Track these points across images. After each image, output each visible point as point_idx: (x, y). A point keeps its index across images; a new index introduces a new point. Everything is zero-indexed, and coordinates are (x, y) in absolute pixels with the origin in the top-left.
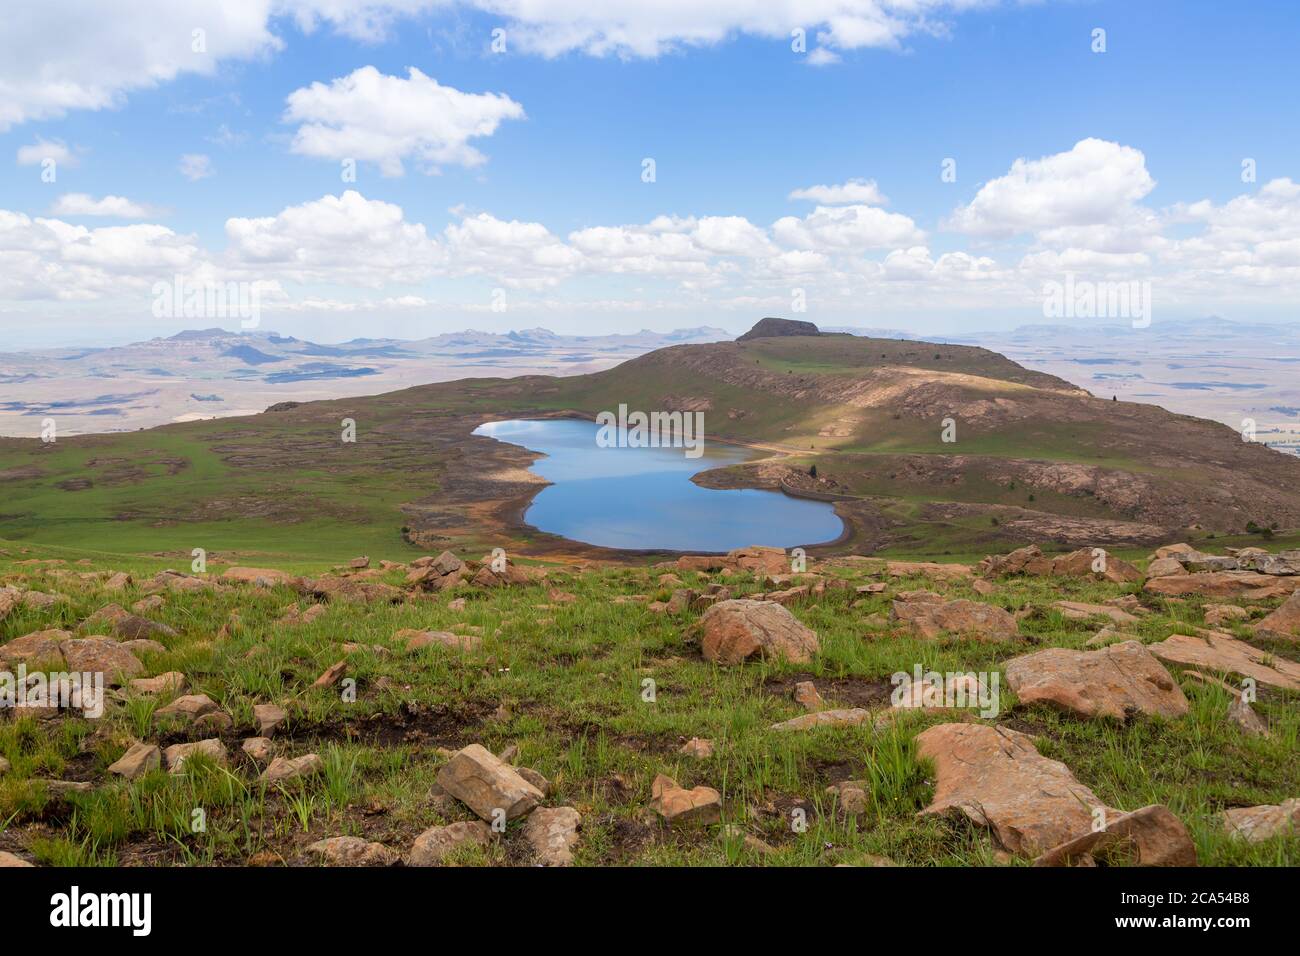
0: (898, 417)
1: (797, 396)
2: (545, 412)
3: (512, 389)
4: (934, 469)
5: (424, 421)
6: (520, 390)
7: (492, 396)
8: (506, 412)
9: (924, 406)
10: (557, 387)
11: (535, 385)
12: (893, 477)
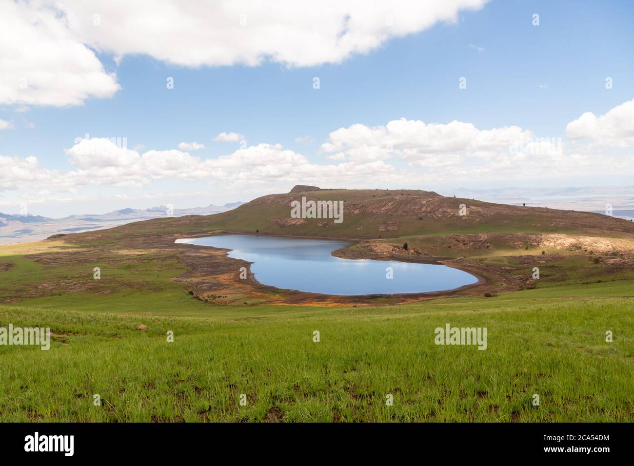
0: (421, 219)
1: (355, 212)
2: (207, 232)
3: (184, 222)
4: (472, 241)
5: (143, 239)
6: (188, 222)
7: (173, 225)
8: (186, 233)
9: (434, 212)
10: (208, 219)
11: (195, 219)
12: (450, 247)
